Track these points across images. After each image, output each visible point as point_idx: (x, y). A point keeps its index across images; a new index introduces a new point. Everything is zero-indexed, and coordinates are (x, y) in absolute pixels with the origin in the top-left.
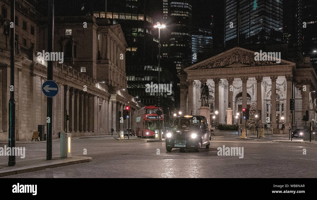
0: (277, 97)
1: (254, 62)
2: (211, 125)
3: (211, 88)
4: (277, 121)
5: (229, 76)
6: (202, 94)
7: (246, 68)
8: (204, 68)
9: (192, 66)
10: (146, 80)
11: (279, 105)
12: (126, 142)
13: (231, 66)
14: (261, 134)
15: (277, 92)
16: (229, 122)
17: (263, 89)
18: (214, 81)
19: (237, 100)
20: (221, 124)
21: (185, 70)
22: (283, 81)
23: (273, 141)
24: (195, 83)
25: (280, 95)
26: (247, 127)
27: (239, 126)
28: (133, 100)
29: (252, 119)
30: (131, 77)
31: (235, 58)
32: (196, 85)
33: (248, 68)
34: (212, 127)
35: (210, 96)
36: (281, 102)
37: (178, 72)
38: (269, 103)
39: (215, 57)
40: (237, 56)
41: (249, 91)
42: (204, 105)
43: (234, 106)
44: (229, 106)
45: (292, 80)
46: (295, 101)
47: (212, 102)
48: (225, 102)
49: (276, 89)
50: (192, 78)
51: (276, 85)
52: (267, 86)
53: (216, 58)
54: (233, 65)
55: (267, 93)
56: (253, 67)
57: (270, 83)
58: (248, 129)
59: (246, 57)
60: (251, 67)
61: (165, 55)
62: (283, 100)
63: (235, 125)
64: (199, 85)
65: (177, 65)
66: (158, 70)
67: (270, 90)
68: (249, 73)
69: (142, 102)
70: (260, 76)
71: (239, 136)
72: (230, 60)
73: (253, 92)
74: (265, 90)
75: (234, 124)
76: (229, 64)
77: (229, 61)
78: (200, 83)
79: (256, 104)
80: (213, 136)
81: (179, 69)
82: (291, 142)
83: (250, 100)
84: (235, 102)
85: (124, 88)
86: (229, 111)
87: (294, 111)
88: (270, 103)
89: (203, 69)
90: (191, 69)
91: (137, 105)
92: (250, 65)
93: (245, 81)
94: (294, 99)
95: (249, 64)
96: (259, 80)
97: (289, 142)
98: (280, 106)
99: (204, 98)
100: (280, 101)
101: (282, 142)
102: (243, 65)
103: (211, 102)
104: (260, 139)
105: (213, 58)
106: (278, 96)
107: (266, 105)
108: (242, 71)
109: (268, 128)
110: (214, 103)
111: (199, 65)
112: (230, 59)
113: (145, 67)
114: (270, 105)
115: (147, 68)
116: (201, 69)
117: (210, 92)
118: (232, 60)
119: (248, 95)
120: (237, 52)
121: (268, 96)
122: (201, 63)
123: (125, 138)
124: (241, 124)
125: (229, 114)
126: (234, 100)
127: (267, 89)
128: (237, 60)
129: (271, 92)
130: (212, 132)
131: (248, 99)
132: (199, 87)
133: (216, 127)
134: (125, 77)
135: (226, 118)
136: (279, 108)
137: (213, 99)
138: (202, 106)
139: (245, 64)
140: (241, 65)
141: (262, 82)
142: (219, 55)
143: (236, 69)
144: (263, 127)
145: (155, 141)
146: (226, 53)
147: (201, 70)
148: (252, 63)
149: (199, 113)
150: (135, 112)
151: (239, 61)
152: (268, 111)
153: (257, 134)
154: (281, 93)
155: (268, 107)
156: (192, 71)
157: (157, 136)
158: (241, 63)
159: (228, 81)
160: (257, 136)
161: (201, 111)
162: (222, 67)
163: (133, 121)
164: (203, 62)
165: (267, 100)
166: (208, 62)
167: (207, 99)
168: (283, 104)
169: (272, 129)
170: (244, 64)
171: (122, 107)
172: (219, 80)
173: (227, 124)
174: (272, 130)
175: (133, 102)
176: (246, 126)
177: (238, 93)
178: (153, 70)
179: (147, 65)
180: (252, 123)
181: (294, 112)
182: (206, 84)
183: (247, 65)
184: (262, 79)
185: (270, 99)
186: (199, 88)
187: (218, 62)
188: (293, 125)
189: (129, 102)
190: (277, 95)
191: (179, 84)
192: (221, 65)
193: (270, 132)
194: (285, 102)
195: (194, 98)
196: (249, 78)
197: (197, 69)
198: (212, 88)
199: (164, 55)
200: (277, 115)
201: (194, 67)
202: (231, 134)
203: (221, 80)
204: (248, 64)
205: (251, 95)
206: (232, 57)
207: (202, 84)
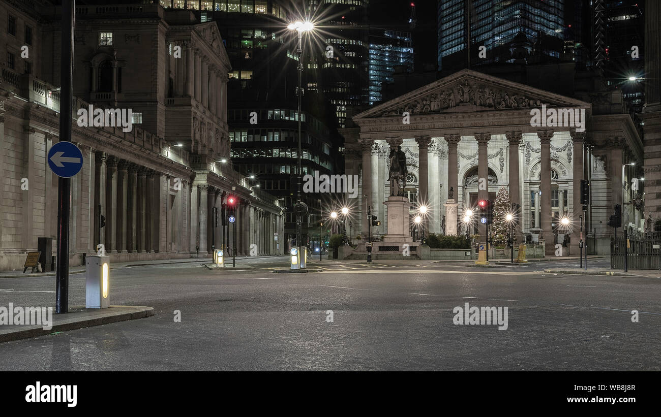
0: (553, 176)
1: (503, 103)
2: (411, 236)
3: (410, 157)
4: (553, 228)
5: (449, 132)
6: (392, 169)
7: (485, 114)
8: (394, 114)
9: (371, 111)
10: (271, 140)
11: (557, 192)
12: (229, 273)
13: (453, 110)
14: (519, 255)
15: (553, 165)
16: (451, 230)
17: (522, 158)
18: (418, 143)
19: (468, 182)
20: (433, 234)
21: (356, 118)
22: (566, 142)
23: (546, 272)
24: (376, 147)
25: (560, 171)
26: (489, 241)
27: (472, 238)
28: (244, 183)
29: (499, 224)
30: (238, 134)
31: (461, 94)
32: (380, 152)
33: (491, 114)
34: (414, 241)
35: (409, 174)
36: (562, 187)
37: (340, 124)
38: (536, 188)
39: (418, 91)
40: (466, 90)
41: (493, 163)
42: (396, 193)
43: (460, 196)
44: (450, 197)
45: (584, 140)
46: (591, 185)
47: (414, 187)
48: (441, 187)
49: (550, 160)
50: (369, 137)
51: (551, 151)
52: (531, 152)
53: (421, 93)
54: (457, 107)
55: (531, 166)
56: (502, 112)
57: (537, 145)
58: (491, 245)
59: (486, 91)
60: (498, 113)
61: (313, 87)
62: (567, 182)
63: (462, 236)
64: (384, 152)
65: (338, 107)
66: (297, 119)
67: (537, 160)
68: (491, 124)
69: (262, 188)
70: (515, 130)
71: (471, 259)
72: (452, 97)
73: (502, 166)
74: (528, 161)
75: (462, 234)
76: (449, 105)
77: (450, 100)
78: (388, 146)
79: (508, 191)
80: (417, 259)
81: (341, 118)
82: (583, 273)
83: (496, 181)
84: (463, 188)
85: (225, 157)
86: (450, 208)
87: (589, 205)
88: (538, 190)
89: (393, 116)
90: (369, 117)
91: (251, 194)
92: (494, 109)
93: (483, 142)
94: (589, 180)
95: (492, 107)
96: (514, 141)
97: (580, 273)
98: (561, 196)
99: (396, 178)
100: (560, 185)
101: (566, 272)
102: (479, 109)
103: (411, 187)
104: (518, 266)
105: (414, 93)
106: (555, 174)
107: (529, 192)
108: (478, 120)
109: (533, 242)
110: (418, 189)
111: (386, 108)
112: (452, 95)
113: (270, 113)
114: (539, 194)
115: (273, 115)
116: (388, 116)
117: (410, 165)
118: (456, 97)
119: (491, 173)
120: (467, 80)
121: (533, 174)
122: (390, 105)
123: (227, 266)
124: (477, 235)
125: (450, 212)
126: (460, 182)
127: (531, 158)
128: (466, 97)
129: (539, 166)
130: (414, 252)
131: (490, 180)
132: (386, 154)
133: (422, 240)
134: (227, 134)
135: (444, 221)
136: (558, 201)
137: (416, 181)
138: (392, 195)
139: (485, 105)
140: (475, 108)
141: (519, 145)
142: (428, 87)
143: (463, 117)
144: (524, 241)
145: (291, 272)
146: (442, 83)
147: (389, 118)
148: (499, 103)
149: (386, 210)
150: (248, 208)
151: (471, 99)
152: (533, 205)
153: (510, 255)
154: (561, 168)
155: (533, 197)
156: (369, 121)
157: (294, 260)
158: (475, 104)
159: (448, 141)
160: (511, 260)
161: (390, 205)
162: (436, 112)
163: (243, 229)
164: (393, 102)
165: (531, 183)
166: (404, 101)
167: (404, 180)
168: (566, 192)
169: (544, 244)
170: (481, 105)
171: (219, 198)
172: (428, 140)
173: (447, 234)
174: (544, 246)
175: (243, 188)
176: (487, 239)
177: (469, 167)
178: (287, 118)
179: (273, 109)
180: (500, 232)
181: (591, 209)
182: (400, 148)
183: (488, 109)
184: (520, 139)
185: (538, 179)
186: (386, 157)
187: (426, 100)
188: (589, 236)
189: (234, 188)
190: (553, 172)
191: (343, 148)
192: (433, 109)
193: (538, 252)
194: (570, 187)
195: (376, 178)
196: (492, 136)
197: (380, 116)
198: (414, 157)
199: (310, 87)
200: (553, 216)
201: (374, 111)
202: (456, 256)
203: (433, 139)
204: (490, 106)
205: (497, 172)
206: (456, 92)
207: (391, 149)
